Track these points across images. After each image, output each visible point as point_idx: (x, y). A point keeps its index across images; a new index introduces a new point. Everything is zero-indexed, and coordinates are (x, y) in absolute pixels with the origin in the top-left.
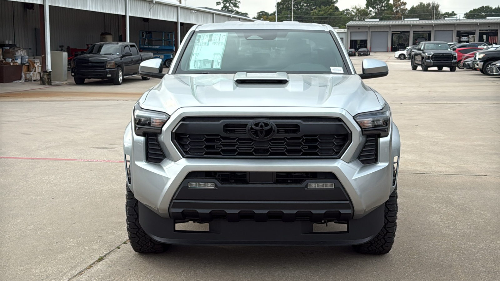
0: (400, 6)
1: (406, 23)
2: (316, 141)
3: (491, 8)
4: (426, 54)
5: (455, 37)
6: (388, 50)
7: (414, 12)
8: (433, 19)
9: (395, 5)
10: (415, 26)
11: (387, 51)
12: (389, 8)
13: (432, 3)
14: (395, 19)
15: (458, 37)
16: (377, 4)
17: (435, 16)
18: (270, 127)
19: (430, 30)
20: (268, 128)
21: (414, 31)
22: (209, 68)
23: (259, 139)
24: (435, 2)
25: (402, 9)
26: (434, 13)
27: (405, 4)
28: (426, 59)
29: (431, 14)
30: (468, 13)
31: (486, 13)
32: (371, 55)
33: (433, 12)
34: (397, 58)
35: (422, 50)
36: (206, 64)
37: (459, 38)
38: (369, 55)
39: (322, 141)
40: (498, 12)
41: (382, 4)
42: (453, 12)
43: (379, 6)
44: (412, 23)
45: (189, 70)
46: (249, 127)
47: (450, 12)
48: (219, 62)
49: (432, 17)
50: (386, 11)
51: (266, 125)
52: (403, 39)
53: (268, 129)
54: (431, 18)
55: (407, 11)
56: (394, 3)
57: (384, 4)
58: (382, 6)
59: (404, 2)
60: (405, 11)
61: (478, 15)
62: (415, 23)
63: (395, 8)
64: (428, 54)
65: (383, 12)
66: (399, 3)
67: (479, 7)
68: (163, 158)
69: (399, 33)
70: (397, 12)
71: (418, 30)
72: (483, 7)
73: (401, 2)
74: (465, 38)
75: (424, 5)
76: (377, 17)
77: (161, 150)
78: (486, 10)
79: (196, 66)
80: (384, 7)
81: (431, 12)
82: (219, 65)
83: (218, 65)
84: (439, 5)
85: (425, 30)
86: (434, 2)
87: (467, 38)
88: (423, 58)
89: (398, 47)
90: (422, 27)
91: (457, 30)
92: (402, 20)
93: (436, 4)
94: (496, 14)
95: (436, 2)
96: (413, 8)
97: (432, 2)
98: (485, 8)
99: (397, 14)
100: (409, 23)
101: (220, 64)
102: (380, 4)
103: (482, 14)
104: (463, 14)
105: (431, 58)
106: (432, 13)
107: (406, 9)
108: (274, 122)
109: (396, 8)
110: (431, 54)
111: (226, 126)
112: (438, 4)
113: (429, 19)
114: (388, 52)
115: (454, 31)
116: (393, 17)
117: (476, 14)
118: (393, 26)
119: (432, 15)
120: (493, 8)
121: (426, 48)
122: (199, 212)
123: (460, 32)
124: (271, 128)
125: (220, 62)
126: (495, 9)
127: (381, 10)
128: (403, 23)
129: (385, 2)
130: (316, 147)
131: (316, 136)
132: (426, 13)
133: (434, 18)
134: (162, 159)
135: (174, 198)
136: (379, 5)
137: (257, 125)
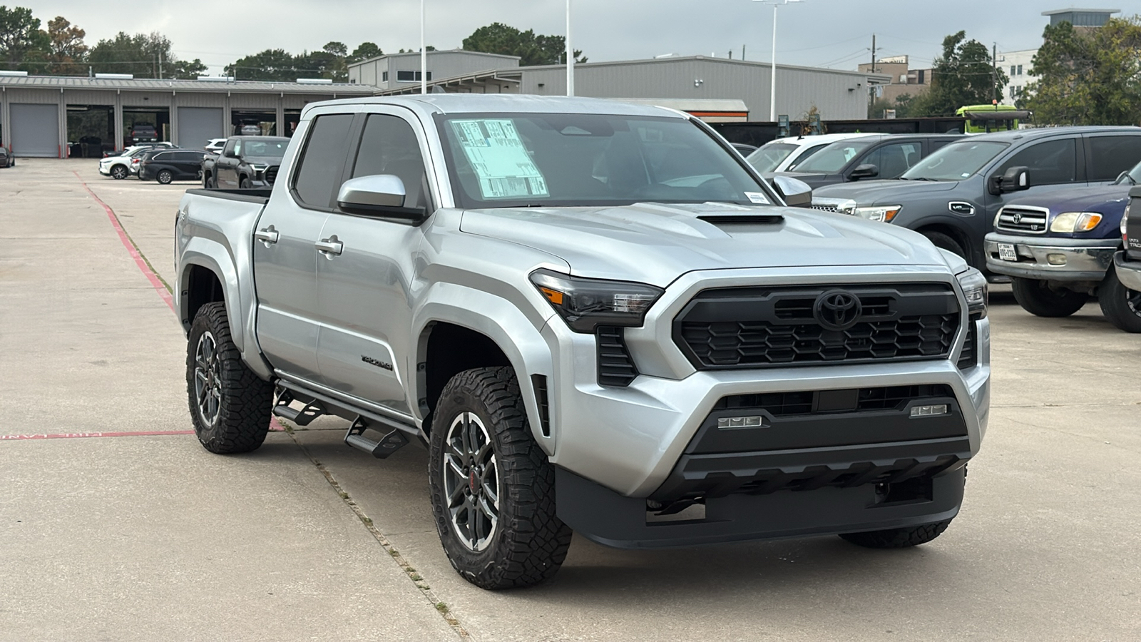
0: (67, 38)
1: (101, 84)
2: (917, 327)
3: (288, 57)
4: (253, 166)
5: (228, 125)
6: (59, 153)
7: (110, 56)
8: (158, 78)
9: (55, 34)
10: (127, 93)
11: (57, 155)
12: (39, 44)
13: (151, 38)
14: (57, 71)
15: (235, 125)
16: (7, 32)
17: (163, 70)
18: (853, 305)
19: (165, 105)
20: (850, 305)
21: (124, 107)
22: (522, 194)
23: (835, 327)
24: (158, 34)
25: (74, 46)
26: (160, 62)
27: (81, 34)
28: (252, 178)
29: (150, 65)
30: (233, 65)
31: (276, 68)
32: (18, 166)
33: (157, 59)
34: (106, 175)
35: (238, 157)
36: (515, 185)
37: (237, 127)
38: (13, 164)
39: (928, 327)
40: (304, 66)
41: (20, 32)
42: (197, 61)
43: (11, 36)
44: (117, 84)
45: (484, 199)
46: (817, 305)
47: (191, 61)
48: (540, 182)
49: (155, 73)
50: (30, 51)
51: (847, 299)
52: (82, 124)
53: (849, 308)
54: (153, 74)
55: (87, 53)
56: (50, 31)
57: (24, 32)
58: (21, 36)
59: (79, 29)
60: (82, 53)
61: (259, 72)
62: (125, 84)
63: (55, 44)
64: (256, 167)
65: (23, 51)
66: (65, 30)
67: (259, 52)
68: (633, 376)
69: (86, 109)
70: (61, 54)
71: (134, 104)
72: (268, 52)
73: (69, 29)
74: (251, 129)
75: (128, 39)
76: (7, 64)
77: (629, 360)
78: (276, 60)
79: (494, 191)
80: (26, 39)
81: (152, 60)
82: (542, 189)
83: (540, 188)
84: (170, 42)
85: (154, 105)
86: (155, 35)
87: (255, 129)
88: (243, 176)
89: (84, 145)
90: (146, 97)
91: (232, 108)
92: (88, 76)
93: (162, 39)
94: (300, 70)
95: (161, 35)
96: (102, 46)
97: (152, 35)
98: (273, 55)
99: (61, 61)
100: (109, 84)
101: (543, 185)
102: (15, 29)
103: (269, 69)
104: (223, 69)
105: (264, 176)
106: (154, 62)
107: (85, 48)
108: (856, 294)
109: (59, 43)
110: (264, 167)
111: (782, 303)
112: (167, 39)
113: (146, 78)
114: (58, 158)
115: (224, 109)
116: (51, 68)
117: (253, 70)
118: (69, 91)
119: (154, 68)
120: (293, 57)
121: (247, 150)
122: (737, 475)
123: (237, 112)
124: (855, 306)
125: (543, 182)
126: (297, 59)
127: (17, 47)
128: (94, 84)
129: (29, 26)
130: (916, 339)
131: (918, 317)
132: (138, 60)
133: (161, 76)
134: (631, 378)
135: (691, 450)
136: (11, 32)
137: (831, 300)
